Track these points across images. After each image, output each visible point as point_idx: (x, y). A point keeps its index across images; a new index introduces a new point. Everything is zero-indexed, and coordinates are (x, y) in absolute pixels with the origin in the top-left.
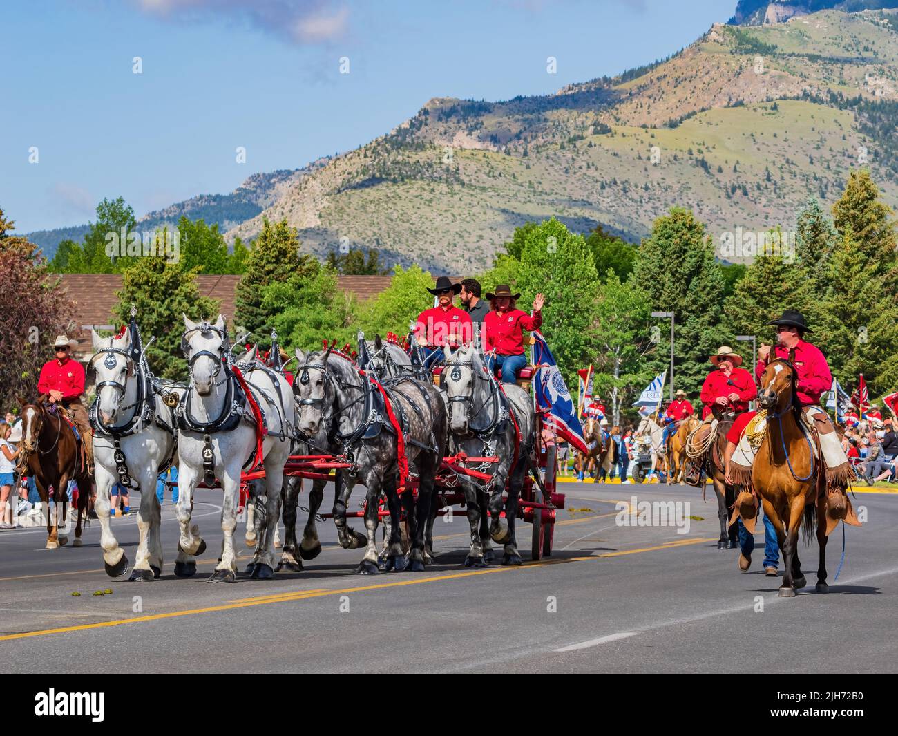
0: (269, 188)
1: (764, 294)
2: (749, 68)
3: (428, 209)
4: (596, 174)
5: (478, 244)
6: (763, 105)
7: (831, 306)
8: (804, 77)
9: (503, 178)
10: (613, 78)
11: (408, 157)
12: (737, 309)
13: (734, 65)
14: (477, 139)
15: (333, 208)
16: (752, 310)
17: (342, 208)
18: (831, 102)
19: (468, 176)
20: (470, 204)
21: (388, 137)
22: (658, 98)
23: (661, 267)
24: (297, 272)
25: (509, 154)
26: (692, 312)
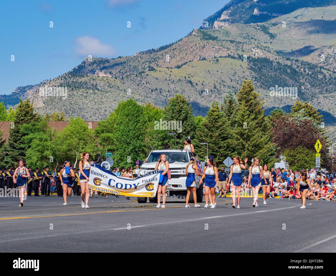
0: (24, 92)
1: (211, 127)
2: (207, 45)
3: (85, 100)
4: (150, 86)
5: (105, 113)
6: (213, 59)
7: (237, 132)
8: (228, 49)
9: (114, 88)
10: (156, 49)
11: (78, 80)
12: (201, 133)
13: (202, 44)
14: (104, 73)
15: (49, 100)
16: (207, 133)
17: (53, 100)
18: (239, 58)
19: (101, 87)
20: (101, 98)
21: (70, 72)
22: (173, 57)
23: (172, 117)
24: (33, 120)
25: (116, 79)
26: (184, 134)
